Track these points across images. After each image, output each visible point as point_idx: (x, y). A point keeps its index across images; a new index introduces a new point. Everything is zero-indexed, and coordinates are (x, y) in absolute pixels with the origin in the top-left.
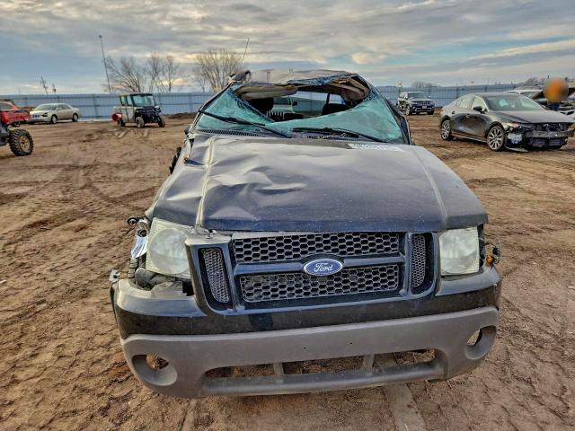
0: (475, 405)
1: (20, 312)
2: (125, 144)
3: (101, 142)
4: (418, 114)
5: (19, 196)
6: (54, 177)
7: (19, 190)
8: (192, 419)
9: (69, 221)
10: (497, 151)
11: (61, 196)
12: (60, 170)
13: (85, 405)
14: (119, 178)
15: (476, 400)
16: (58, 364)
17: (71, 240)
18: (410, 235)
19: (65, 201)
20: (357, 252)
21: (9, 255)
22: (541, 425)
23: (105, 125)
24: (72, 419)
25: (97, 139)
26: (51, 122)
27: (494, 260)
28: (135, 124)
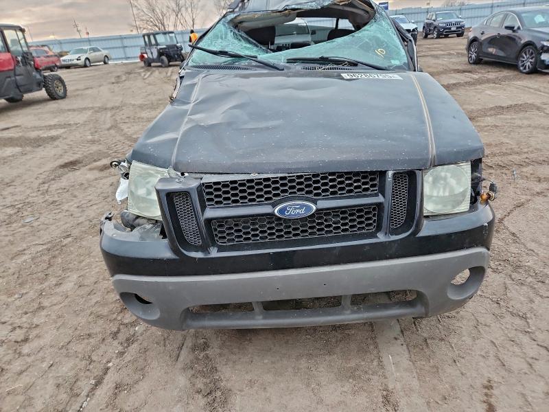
0: (464, 338)
1: (49, 246)
2: (149, 84)
3: (127, 84)
4: (446, 36)
5: (53, 139)
6: (84, 119)
7: (54, 133)
8: (190, 344)
9: (95, 161)
10: (528, 73)
11: (90, 137)
12: (90, 113)
13: (98, 329)
14: (143, 118)
15: (464, 333)
16: (78, 292)
17: (96, 179)
18: (390, 174)
19: (93, 142)
20: (333, 193)
21: (42, 194)
22: (530, 361)
23: (132, 66)
24: (86, 341)
25: (125, 80)
26: (85, 66)
27: (489, 197)
28: (160, 64)
